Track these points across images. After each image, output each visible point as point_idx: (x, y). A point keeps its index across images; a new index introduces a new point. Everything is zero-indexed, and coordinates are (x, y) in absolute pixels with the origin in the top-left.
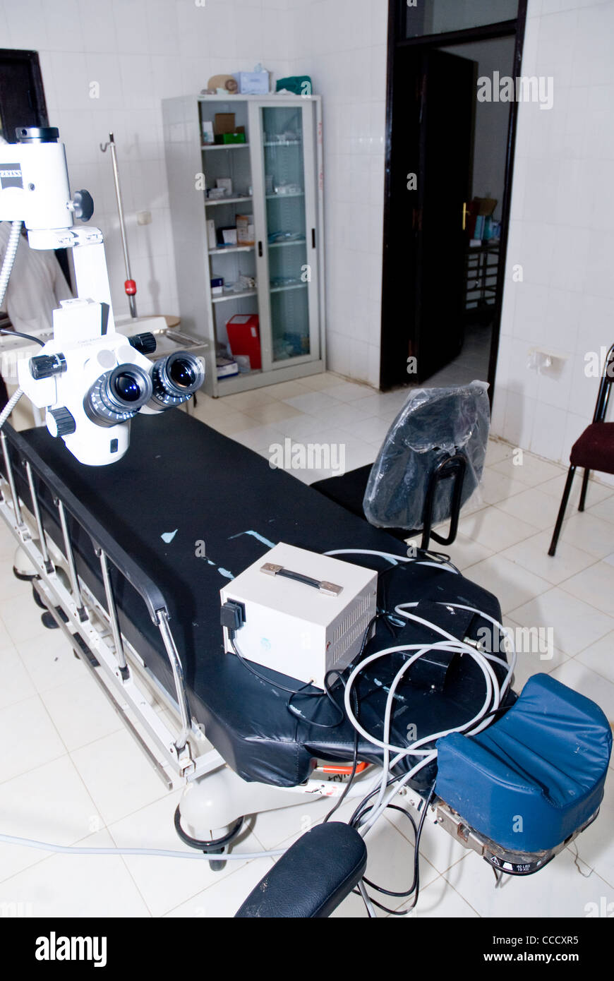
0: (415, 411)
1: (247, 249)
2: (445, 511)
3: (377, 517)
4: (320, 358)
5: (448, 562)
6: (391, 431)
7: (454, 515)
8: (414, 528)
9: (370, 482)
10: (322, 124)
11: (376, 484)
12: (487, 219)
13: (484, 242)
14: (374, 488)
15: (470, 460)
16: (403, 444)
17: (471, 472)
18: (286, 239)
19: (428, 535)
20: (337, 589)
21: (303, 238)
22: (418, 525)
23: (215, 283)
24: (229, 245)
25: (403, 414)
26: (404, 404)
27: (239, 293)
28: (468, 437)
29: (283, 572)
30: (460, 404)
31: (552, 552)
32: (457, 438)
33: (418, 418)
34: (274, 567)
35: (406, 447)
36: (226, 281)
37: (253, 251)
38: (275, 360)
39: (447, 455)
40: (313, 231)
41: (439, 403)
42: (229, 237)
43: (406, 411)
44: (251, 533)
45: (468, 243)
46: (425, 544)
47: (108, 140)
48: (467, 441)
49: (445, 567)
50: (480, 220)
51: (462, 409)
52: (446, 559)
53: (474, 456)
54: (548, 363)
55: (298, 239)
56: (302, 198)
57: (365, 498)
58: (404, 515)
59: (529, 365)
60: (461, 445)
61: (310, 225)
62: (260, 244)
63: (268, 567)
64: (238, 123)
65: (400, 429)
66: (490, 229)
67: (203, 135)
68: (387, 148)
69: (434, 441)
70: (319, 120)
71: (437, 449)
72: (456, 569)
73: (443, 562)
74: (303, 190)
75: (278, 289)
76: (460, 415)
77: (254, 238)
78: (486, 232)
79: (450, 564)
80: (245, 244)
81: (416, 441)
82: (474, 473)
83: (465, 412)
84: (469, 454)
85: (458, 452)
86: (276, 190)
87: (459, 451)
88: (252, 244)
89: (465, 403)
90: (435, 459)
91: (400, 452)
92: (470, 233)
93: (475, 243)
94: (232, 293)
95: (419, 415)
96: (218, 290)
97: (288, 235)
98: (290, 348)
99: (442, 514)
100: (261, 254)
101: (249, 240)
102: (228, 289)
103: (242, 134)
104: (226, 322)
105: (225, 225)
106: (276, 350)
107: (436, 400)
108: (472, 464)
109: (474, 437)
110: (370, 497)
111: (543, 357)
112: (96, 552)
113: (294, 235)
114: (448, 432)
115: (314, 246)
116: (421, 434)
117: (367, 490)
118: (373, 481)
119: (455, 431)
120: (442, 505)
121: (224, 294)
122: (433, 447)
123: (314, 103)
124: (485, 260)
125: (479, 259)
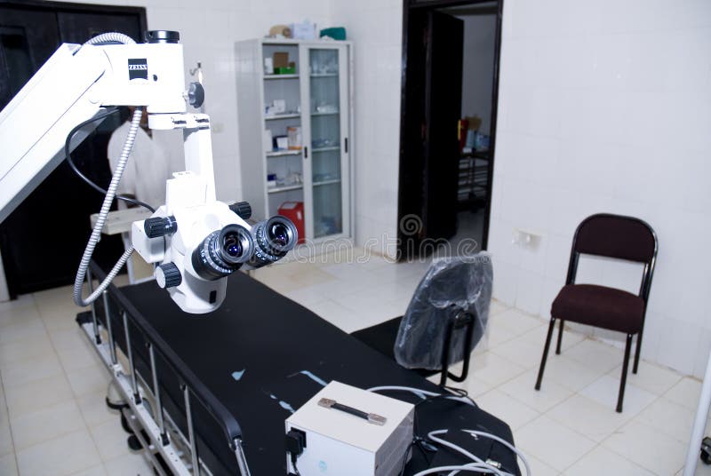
0: (437, 275)
1: (296, 152)
2: (459, 354)
3: (405, 360)
4: (350, 236)
5: (466, 396)
6: (417, 291)
7: (466, 358)
8: (435, 368)
9: (400, 331)
10: (354, 61)
11: (405, 333)
12: (475, 133)
13: (474, 149)
14: (404, 337)
15: (479, 314)
16: (427, 301)
17: (480, 324)
18: (325, 146)
19: (446, 375)
20: (381, 420)
21: (338, 144)
22: (438, 366)
23: (271, 178)
24: (282, 149)
25: (427, 278)
26: (427, 270)
27: (289, 185)
28: (478, 295)
29: (336, 406)
30: (472, 269)
31: (538, 387)
32: (469, 297)
33: (440, 281)
34: (330, 401)
35: (430, 303)
36: (278, 176)
37: (300, 154)
38: (316, 237)
39: (462, 310)
40: (346, 140)
41: (455, 269)
42: (282, 143)
43: (429, 275)
44: (305, 372)
45: (461, 150)
46: (443, 381)
47: (196, 67)
48: (476, 299)
49: (464, 399)
50: (470, 133)
51: (473, 273)
52: (464, 393)
53: (481, 312)
54: (528, 239)
55: (334, 146)
56: (337, 116)
57: (396, 344)
58: (427, 359)
59: (513, 241)
60: (472, 302)
61: (344, 135)
62: (306, 149)
63: (324, 402)
64: (291, 60)
65: (425, 289)
66: (478, 140)
67: (265, 68)
68: (402, 78)
69: (451, 300)
70: (351, 58)
71: (453, 305)
72: (474, 402)
73: (463, 396)
74: (338, 108)
75: (319, 183)
76: (472, 278)
77: (301, 143)
78: (475, 142)
79: (468, 398)
80: (293, 148)
81: (438, 298)
82: (482, 324)
83: (475, 276)
84: (478, 309)
85: (470, 308)
86: (319, 109)
87: (472, 307)
88: (300, 149)
89: (476, 269)
90: (453, 313)
91: (424, 308)
92: (463, 143)
93: (467, 150)
94: (283, 185)
95: (440, 278)
96: (273, 183)
97: (327, 142)
98: (327, 229)
99: (456, 358)
100: (306, 156)
101: (298, 145)
102: (280, 183)
103: (293, 67)
104: (278, 208)
105: (279, 134)
106: (316, 229)
107: (452, 267)
108: (480, 317)
109: (482, 296)
110: (400, 343)
111: (524, 235)
112: (181, 387)
113: (331, 143)
114: (462, 292)
115: (346, 150)
116: (441, 293)
117: (398, 338)
118: (403, 331)
119: (468, 290)
120: (457, 350)
121: (278, 185)
122: (451, 303)
123: (348, 46)
124: (474, 164)
125: (469, 163)
